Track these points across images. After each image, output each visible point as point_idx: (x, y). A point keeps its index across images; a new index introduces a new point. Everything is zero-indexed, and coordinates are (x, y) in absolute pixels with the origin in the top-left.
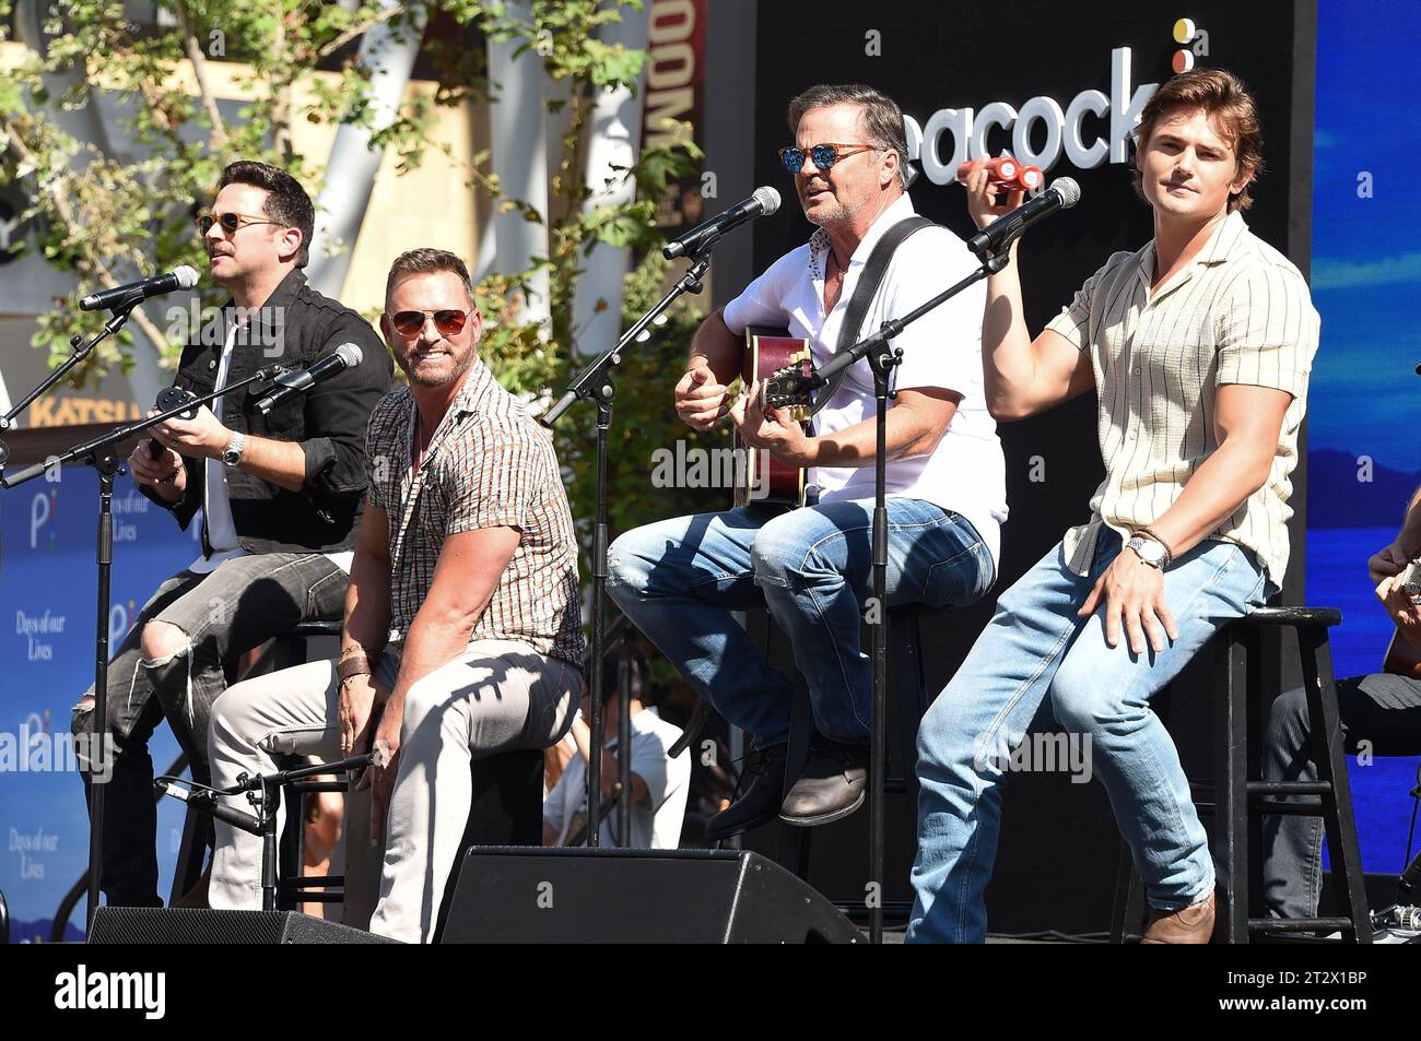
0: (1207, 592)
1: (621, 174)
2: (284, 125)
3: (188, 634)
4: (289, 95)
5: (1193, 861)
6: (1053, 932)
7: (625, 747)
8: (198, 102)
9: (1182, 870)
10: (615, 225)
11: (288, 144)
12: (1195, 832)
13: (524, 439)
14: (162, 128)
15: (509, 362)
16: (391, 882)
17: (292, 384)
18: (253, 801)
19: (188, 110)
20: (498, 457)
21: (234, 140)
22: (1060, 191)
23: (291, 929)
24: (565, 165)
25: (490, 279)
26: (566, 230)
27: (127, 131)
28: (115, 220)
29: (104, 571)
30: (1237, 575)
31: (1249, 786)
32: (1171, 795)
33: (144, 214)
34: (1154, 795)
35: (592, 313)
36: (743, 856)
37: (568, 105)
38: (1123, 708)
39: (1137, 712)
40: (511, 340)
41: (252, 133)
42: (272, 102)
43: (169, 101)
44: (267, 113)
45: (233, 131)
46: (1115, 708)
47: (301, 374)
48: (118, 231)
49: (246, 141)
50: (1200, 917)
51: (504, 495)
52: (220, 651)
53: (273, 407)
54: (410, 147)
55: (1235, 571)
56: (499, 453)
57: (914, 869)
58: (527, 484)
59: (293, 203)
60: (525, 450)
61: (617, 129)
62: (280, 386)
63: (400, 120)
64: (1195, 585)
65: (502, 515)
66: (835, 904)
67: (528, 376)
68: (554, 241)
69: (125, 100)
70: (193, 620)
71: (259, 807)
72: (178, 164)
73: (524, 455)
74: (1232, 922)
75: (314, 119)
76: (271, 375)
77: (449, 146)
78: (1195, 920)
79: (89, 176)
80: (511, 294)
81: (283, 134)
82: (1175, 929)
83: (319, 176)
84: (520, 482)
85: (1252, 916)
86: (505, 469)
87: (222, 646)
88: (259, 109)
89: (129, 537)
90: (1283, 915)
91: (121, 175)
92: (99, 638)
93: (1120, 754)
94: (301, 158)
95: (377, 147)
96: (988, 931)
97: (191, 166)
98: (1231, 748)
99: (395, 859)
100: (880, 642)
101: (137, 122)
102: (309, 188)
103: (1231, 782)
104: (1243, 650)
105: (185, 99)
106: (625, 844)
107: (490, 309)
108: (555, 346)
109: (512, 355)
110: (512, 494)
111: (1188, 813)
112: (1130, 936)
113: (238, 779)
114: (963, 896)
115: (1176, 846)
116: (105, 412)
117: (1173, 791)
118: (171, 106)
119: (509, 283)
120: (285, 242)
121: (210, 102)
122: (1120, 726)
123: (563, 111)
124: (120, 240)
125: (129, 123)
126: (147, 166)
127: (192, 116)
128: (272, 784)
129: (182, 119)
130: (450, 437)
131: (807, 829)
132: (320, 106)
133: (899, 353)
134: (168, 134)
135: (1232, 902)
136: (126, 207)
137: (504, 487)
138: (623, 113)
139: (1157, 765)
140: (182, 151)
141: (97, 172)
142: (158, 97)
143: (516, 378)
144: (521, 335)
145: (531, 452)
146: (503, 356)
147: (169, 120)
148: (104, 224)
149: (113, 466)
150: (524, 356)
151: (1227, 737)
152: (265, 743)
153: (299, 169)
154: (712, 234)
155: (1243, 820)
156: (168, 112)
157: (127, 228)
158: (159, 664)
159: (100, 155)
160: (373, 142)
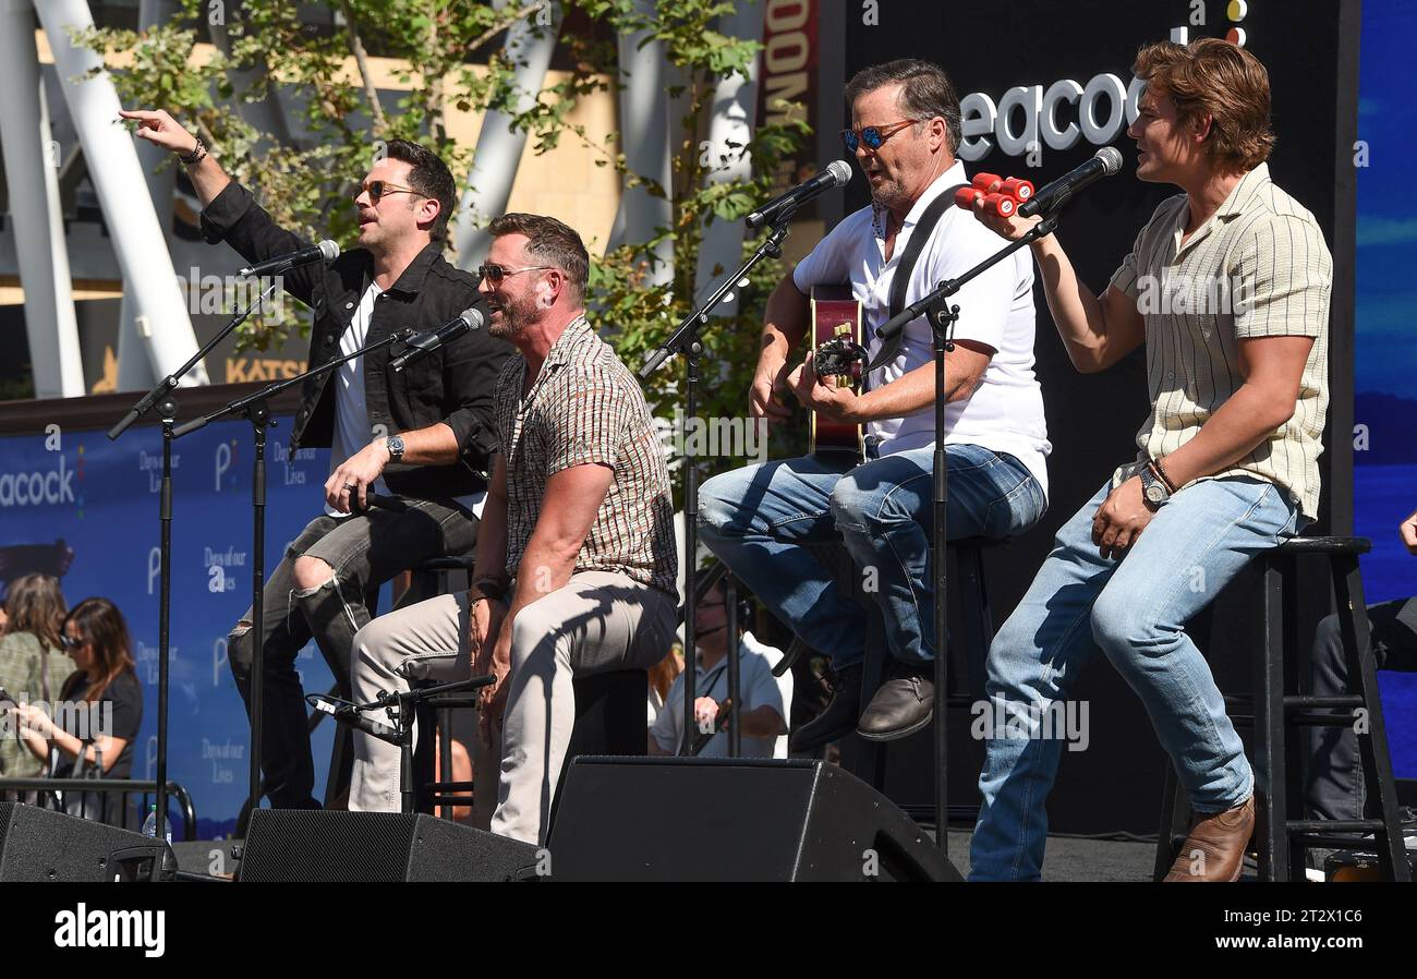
0: (1241, 526)
1: (737, 151)
2: (438, 113)
3: (333, 568)
4: (442, 86)
5: (1231, 769)
6: (1124, 833)
7: (734, 667)
8: (362, 92)
9: (1221, 777)
10: (729, 200)
11: (441, 129)
12: (1232, 742)
13: (607, 383)
14: (332, 116)
15: (635, 322)
16: (507, 787)
17: (421, 346)
18: (391, 716)
19: (354, 100)
20: (581, 402)
21: (394, 127)
22: (1104, 159)
23: (420, 829)
24: (686, 144)
25: (618, 251)
26: (685, 205)
27: (301, 120)
28: (291, 200)
29: (259, 511)
30: (1269, 511)
31: (1286, 700)
32: (1205, 710)
33: (315, 194)
34: (1189, 710)
35: (710, 277)
36: (816, 765)
37: (688, 90)
38: (1156, 632)
39: (1170, 636)
40: (636, 303)
41: (409, 121)
42: (426, 93)
43: (337, 93)
44: (423, 103)
45: (392, 121)
46: (1148, 632)
47: (430, 336)
48: (293, 210)
49: (403, 127)
50: (1240, 819)
51: (588, 436)
52: (361, 583)
53: (405, 365)
54: (547, 129)
55: (1267, 507)
56: (582, 398)
57: (983, 775)
58: (611, 424)
59: (435, 178)
60: (607, 394)
61: (736, 110)
62: (411, 347)
63: (539, 105)
64: (1230, 520)
65: (587, 454)
66: (902, 807)
67: (653, 335)
68: (677, 213)
69: (298, 93)
70: (338, 555)
71: (396, 721)
72: (345, 150)
73: (607, 398)
74: (1271, 824)
75: (463, 107)
76: (403, 338)
77: (582, 127)
78: (1234, 822)
79: (268, 161)
80: (637, 260)
81: (437, 120)
82: (1216, 830)
83: (469, 158)
84: (604, 423)
85: (1290, 817)
86: (589, 412)
87: (363, 579)
88: (416, 98)
89: (300, 482)
90: (1329, 817)
91: (295, 161)
92: (256, 570)
93: (1154, 674)
94: (452, 142)
95: (518, 129)
96: (1049, 830)
97: (356, 151)
98: (1268, 666)
99: (510, 767)
100: (941, 571)
101: (309, 112)
102: (457, 169)
103: (1269, 696)
104: (1279, 577)
105: (351, 91)
106: (736, 753)
107: (617, 279)
108: (675, 308)
109: (639, 316)
110: (596, 434)
111: (1223, 725)
112: (1177, 836)
113: (378, 696)
114: (1026, 801)
115: (1212, 755)
116: (290, 370)
117: (1207, 707)
118: (340, 97)
119: (636, 253)
120: (425, 211)
121: (372, 93)
122: (1154, 649)
123: (684, 95)
124: (294, 218)
125: (302, 114)
126: (319, 153)
127: (357, 106)
128: (405, 700)
129: (349, 109)
130: (545, 387)
131: (883, 744)
132: (469, 95)
133: (956, 309)
134: (336, 122)
135: (1271, 805)
136: (300, 188)
137: (588, 429)
138: (741, 96)
139: (1190, 683)
140: (348, 138)
141: (274, 158)
142: (328, 89)
143: (642, 337)
144: (645, 298)
145: (615, 396)
146: (631, 318)
147: (337, 110)
148: (280, 203)
149: (265, 418)
150: (650, 317)
151: (1264, 655)
152: (402, 668)
153: (450, 152)
154: (790, 204)
155: (1281, 730)
156: (336, 103)
157: (301, 207)
158: (309, 594)
159: (277, 142)
160: (513, 126)
